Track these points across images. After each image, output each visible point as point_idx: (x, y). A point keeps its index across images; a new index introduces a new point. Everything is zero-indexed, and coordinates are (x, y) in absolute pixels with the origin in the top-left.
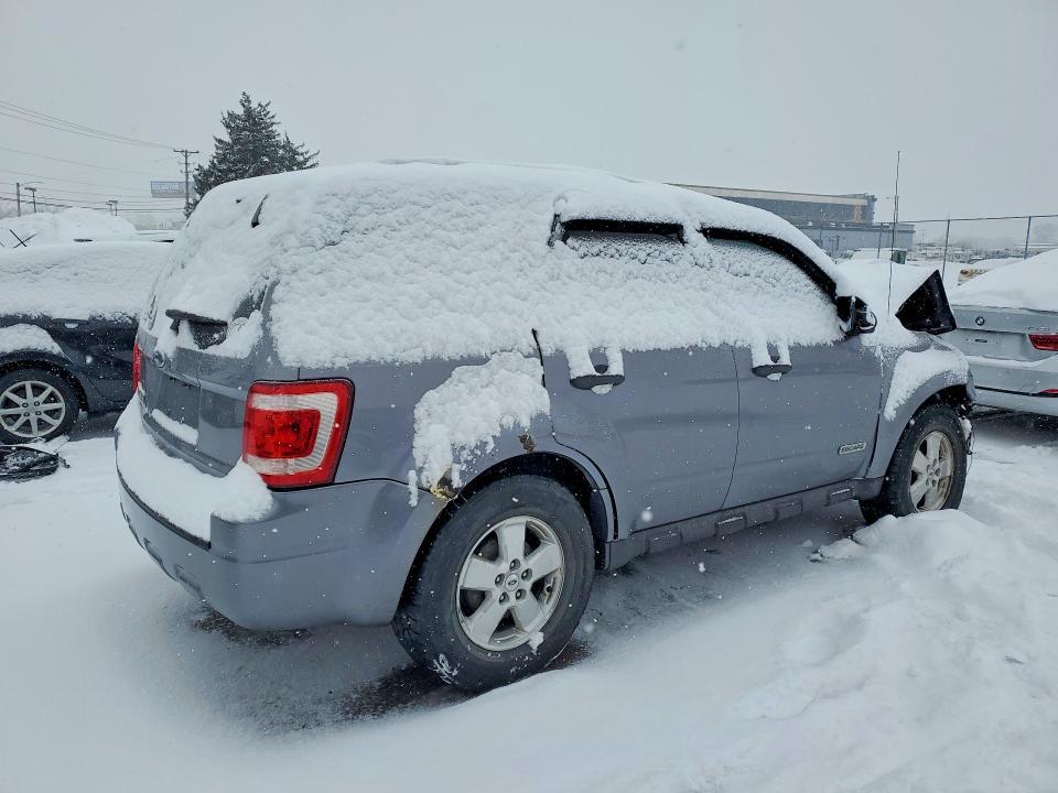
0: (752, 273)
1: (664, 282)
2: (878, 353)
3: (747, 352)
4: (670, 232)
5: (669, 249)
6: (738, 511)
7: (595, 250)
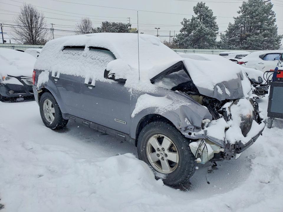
0: (96, 59)
1: (75, 60)
2: (131, 90)
3: (84, 79)
4: (82, 48)
5: (80, 52)
6: (89, 122)
7: (66, 52)
